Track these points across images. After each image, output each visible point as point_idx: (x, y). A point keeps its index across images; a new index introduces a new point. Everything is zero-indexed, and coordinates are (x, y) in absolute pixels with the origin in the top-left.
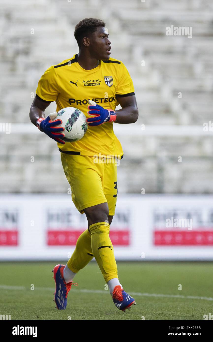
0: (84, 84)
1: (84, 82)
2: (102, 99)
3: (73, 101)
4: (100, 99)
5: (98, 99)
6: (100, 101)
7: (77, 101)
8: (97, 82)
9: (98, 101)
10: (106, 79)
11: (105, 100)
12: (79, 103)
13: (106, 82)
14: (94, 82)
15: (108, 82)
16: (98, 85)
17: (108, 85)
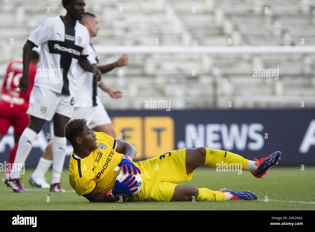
0: (97, 162)
1: (96, 161)
2: (110, 155)
3: (99, 174)
4: (109, 156)
5: (108, 158)
6: (110, 157)
7: (101, 172)
8: (99, 154)
9: (109, 159)
10: (100, 148)
11: (112, 154)
12: (103, 172)
13: (102, 149)
14: (99, 156)
15: (103, 147)
16: (102, 155)
17: (105, 149)
